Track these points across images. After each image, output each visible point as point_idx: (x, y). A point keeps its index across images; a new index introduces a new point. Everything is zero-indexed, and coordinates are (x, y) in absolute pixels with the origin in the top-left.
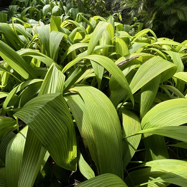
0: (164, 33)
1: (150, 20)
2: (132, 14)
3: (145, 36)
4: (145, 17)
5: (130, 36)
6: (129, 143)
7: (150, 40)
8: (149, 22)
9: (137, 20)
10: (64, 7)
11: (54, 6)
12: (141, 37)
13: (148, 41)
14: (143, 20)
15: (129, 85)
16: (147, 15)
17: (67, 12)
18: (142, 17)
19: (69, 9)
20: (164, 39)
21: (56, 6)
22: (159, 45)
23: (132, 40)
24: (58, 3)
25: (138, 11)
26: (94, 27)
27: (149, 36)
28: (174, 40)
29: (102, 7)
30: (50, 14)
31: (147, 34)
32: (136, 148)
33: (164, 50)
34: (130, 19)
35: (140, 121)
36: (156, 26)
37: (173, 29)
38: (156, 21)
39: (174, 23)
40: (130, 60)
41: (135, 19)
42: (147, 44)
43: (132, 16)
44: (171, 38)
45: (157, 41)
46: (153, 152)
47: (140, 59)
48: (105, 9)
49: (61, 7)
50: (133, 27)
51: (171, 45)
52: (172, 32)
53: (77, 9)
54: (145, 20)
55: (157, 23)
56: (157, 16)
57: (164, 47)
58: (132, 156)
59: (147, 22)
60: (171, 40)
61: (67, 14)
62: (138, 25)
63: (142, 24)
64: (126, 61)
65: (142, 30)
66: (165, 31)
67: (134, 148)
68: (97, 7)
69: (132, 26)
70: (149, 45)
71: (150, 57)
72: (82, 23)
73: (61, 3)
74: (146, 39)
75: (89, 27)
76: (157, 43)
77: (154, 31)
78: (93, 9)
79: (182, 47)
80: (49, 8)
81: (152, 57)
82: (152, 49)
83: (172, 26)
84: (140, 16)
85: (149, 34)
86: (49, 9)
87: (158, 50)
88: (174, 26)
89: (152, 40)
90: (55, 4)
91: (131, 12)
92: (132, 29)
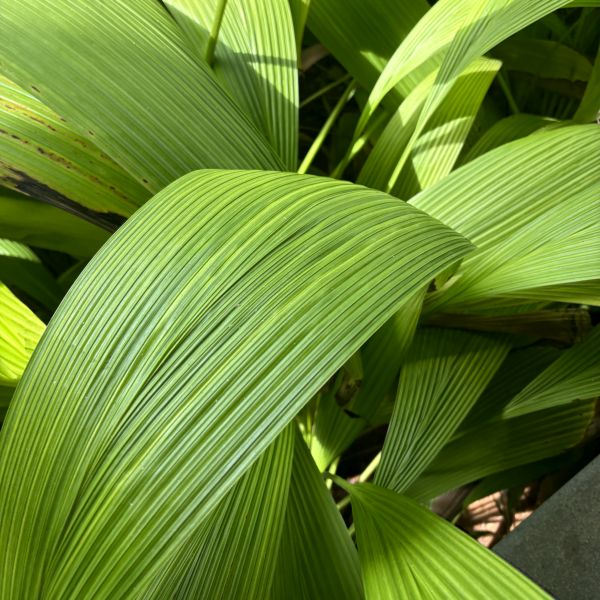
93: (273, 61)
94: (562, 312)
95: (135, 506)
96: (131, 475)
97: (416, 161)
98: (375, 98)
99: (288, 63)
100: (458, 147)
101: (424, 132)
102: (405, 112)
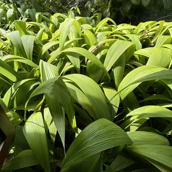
0: (122, 20)
1: (106, 8)
2: (89, 5)
3: (106, 26)
4: (101, 6)
5: (93, 28)
6: (112, 105)
7: (111, 28)
8: (107, 11)
9: (95, 11)
10: (19, 9)
11: (7, 11)
12: (102, 27)
13: (109, 29)
14: (100, 9)
15: (103, 64)
16: (103, 4)
17: (23, 14)
18: (99, 7)
19: (24, 10)
20: (123, 25)
21: (10, 9)
22: (119, 31)
23: (96, 31)
24: (11, 6)
25: (94, 2)
26: (56, 25)
27: (109, 24)
28: (132, 25)
29: (57, 2)
30: (4, 19)
31: (107, 23)
32: (118, 106)
33: (124, 34)
34: (88, 11)
35: (117, 90)
36: (114, 14)
37: (128, 14)
38: (112, 9)
39: (128, 8)
40: (99, 47)
41: (93, 10)
42: (109, 32)
43: (89, 8)
44: (128, 23)
45: (117, 28)
46: (130, 109)
47: (107, 45)
48: (61, 4)
49: (15, 9)
50: (93, 19)
51: (129, 29)
52: (129, 17)
53: (34, 10)
54: (102, 10)
55: (114, 11)
56: (112, 4)
57: (124, 32)
58: (116, 112)
59: (104, 11)
60: (128, 25)
61: (23, 16)
62: (97, 15)
63: (101, 14)
64: (96, 48)
65: (101, 20)
66: (122, 17)
67: (116, 107)
68: (53, 4)
69: (92, 17)
70: (111, 32)
71: (115, 41)
72: (43, 23)
73: (14, 5)
74: (108, 28)
75: (51, 25)
76: (117, 29)
77: (113, 19)
78: (49, 7)
79: (138, 29)
80: (2, 12)
81: (116, 40)
82: (114, 35)
83: (127, 11)
84: (96, 6)
85: (109, 23)
86: (2, 14)
87: (120, 36)
88: (129, 11)
89: (112, 28)
90: (8, 7)
91: (88, 3)
92: (93, 21)
93: (115, 106)
94: (146, 162)
95: (88, 149)
96: (89, 146)
97: (131, 126)
98: (127, 116)
99: (117, 107)
100: (138, 128)
101: (133, 123)
102: (131, 119)
